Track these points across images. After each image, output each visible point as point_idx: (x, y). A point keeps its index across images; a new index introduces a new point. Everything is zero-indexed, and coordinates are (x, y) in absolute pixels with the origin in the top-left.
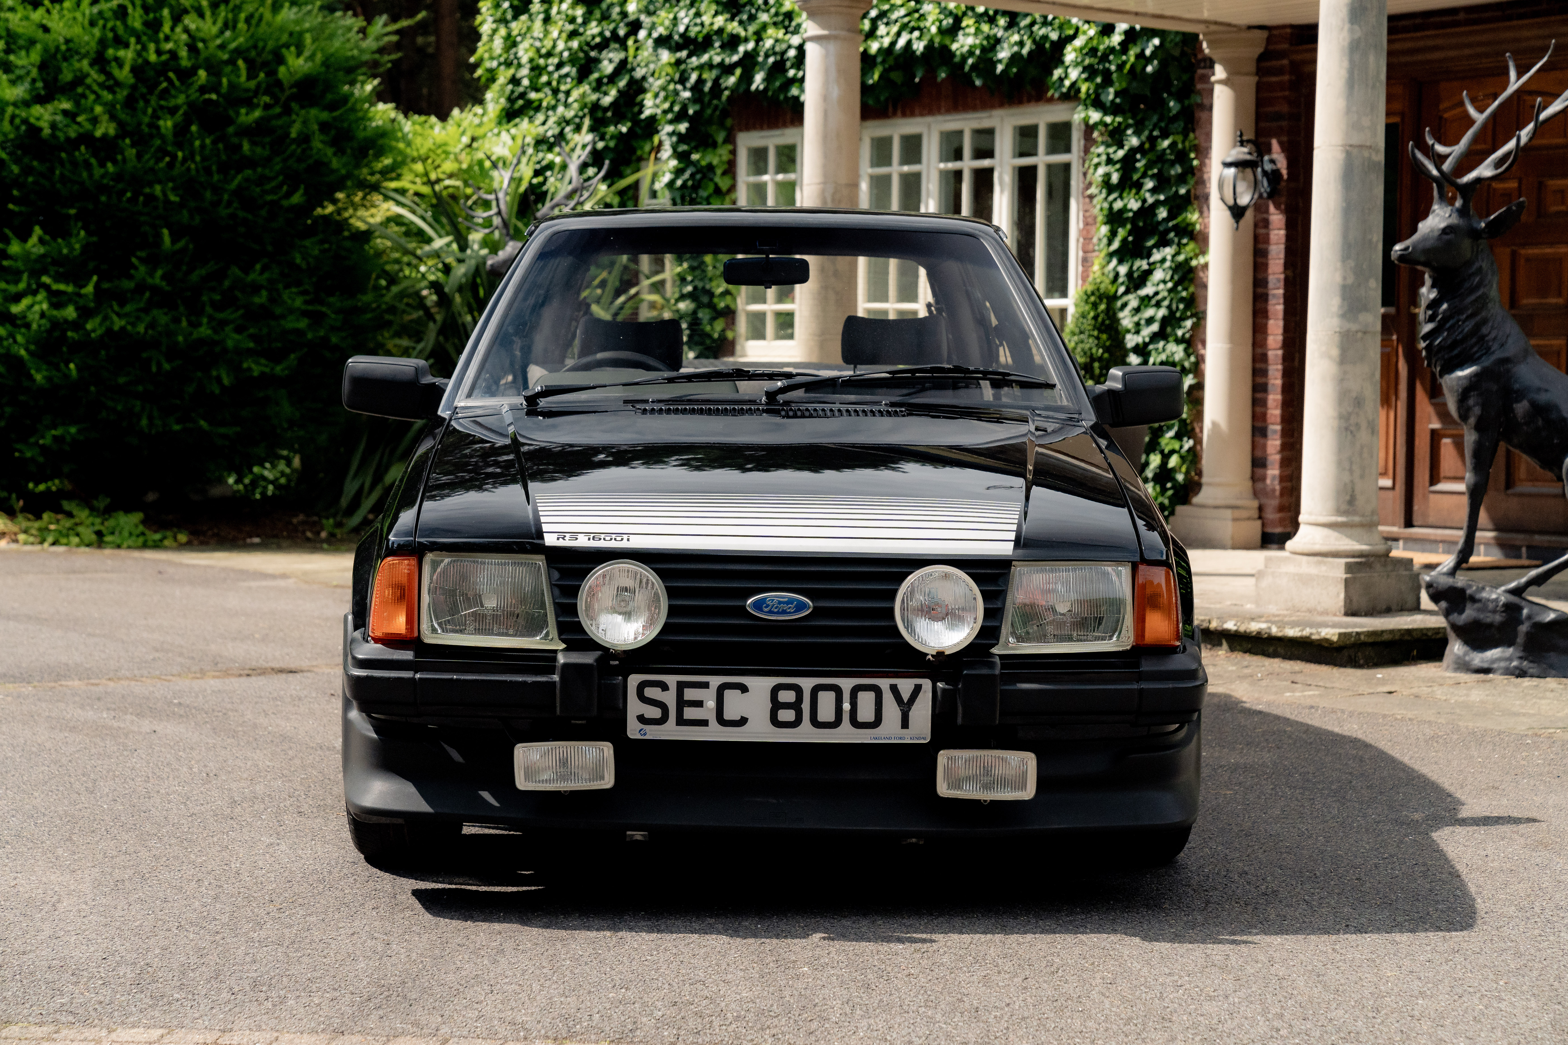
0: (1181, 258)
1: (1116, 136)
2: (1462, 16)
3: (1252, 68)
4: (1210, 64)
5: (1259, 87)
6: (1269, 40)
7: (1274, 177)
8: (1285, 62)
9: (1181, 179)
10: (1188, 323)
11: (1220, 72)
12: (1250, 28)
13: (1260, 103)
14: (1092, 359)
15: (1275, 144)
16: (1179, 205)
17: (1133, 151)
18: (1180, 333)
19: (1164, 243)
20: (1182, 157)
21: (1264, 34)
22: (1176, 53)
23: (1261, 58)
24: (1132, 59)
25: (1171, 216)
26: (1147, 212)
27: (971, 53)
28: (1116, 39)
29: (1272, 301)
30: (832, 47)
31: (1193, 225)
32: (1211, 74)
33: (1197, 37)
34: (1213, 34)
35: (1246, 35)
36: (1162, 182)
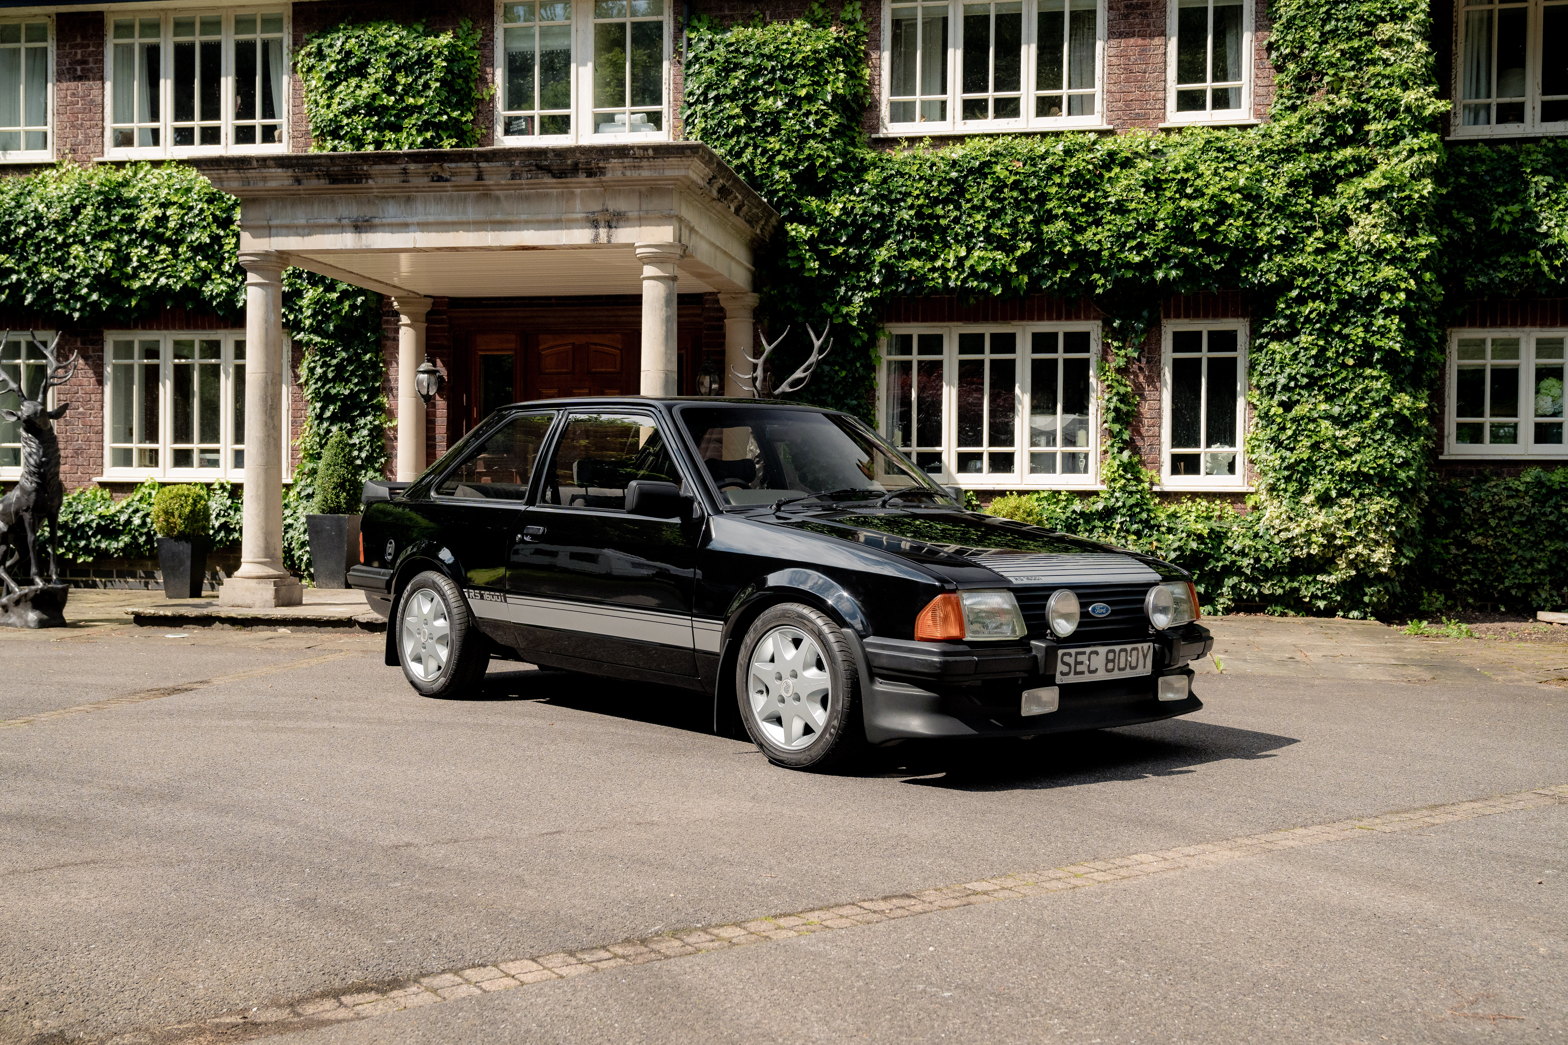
0: (377, 423)
1: (327, 352)
2: (553, 301)
3: (424, 318)
4: (397, 314)
5: (428, 330)
6: (433, 304)
7: (440, 379)
8: (445, 317)
9: (375, 379)
10: (383, 460)
11: (404, 319)
12: (425, 296)
13: (429, 338)
14: (345, 480)
15: (438, 361)
16: (374, 393)
17: (343, 360)
18: (377, 465)
19: (364, 414)
20: (374, 365)
21: (431, 301)
22: (373, 306)
23: (428, 314)
24: (347, 308)
25: (370, 399)
26: (353, 395)
27: (219, 295)
28: (335, 296)
30: (270, 290)
31: (383, 404)
32: (399, 320)
33: (389, 298)
34: (401, 297)
35: (423, 300)
36: (364, 379)
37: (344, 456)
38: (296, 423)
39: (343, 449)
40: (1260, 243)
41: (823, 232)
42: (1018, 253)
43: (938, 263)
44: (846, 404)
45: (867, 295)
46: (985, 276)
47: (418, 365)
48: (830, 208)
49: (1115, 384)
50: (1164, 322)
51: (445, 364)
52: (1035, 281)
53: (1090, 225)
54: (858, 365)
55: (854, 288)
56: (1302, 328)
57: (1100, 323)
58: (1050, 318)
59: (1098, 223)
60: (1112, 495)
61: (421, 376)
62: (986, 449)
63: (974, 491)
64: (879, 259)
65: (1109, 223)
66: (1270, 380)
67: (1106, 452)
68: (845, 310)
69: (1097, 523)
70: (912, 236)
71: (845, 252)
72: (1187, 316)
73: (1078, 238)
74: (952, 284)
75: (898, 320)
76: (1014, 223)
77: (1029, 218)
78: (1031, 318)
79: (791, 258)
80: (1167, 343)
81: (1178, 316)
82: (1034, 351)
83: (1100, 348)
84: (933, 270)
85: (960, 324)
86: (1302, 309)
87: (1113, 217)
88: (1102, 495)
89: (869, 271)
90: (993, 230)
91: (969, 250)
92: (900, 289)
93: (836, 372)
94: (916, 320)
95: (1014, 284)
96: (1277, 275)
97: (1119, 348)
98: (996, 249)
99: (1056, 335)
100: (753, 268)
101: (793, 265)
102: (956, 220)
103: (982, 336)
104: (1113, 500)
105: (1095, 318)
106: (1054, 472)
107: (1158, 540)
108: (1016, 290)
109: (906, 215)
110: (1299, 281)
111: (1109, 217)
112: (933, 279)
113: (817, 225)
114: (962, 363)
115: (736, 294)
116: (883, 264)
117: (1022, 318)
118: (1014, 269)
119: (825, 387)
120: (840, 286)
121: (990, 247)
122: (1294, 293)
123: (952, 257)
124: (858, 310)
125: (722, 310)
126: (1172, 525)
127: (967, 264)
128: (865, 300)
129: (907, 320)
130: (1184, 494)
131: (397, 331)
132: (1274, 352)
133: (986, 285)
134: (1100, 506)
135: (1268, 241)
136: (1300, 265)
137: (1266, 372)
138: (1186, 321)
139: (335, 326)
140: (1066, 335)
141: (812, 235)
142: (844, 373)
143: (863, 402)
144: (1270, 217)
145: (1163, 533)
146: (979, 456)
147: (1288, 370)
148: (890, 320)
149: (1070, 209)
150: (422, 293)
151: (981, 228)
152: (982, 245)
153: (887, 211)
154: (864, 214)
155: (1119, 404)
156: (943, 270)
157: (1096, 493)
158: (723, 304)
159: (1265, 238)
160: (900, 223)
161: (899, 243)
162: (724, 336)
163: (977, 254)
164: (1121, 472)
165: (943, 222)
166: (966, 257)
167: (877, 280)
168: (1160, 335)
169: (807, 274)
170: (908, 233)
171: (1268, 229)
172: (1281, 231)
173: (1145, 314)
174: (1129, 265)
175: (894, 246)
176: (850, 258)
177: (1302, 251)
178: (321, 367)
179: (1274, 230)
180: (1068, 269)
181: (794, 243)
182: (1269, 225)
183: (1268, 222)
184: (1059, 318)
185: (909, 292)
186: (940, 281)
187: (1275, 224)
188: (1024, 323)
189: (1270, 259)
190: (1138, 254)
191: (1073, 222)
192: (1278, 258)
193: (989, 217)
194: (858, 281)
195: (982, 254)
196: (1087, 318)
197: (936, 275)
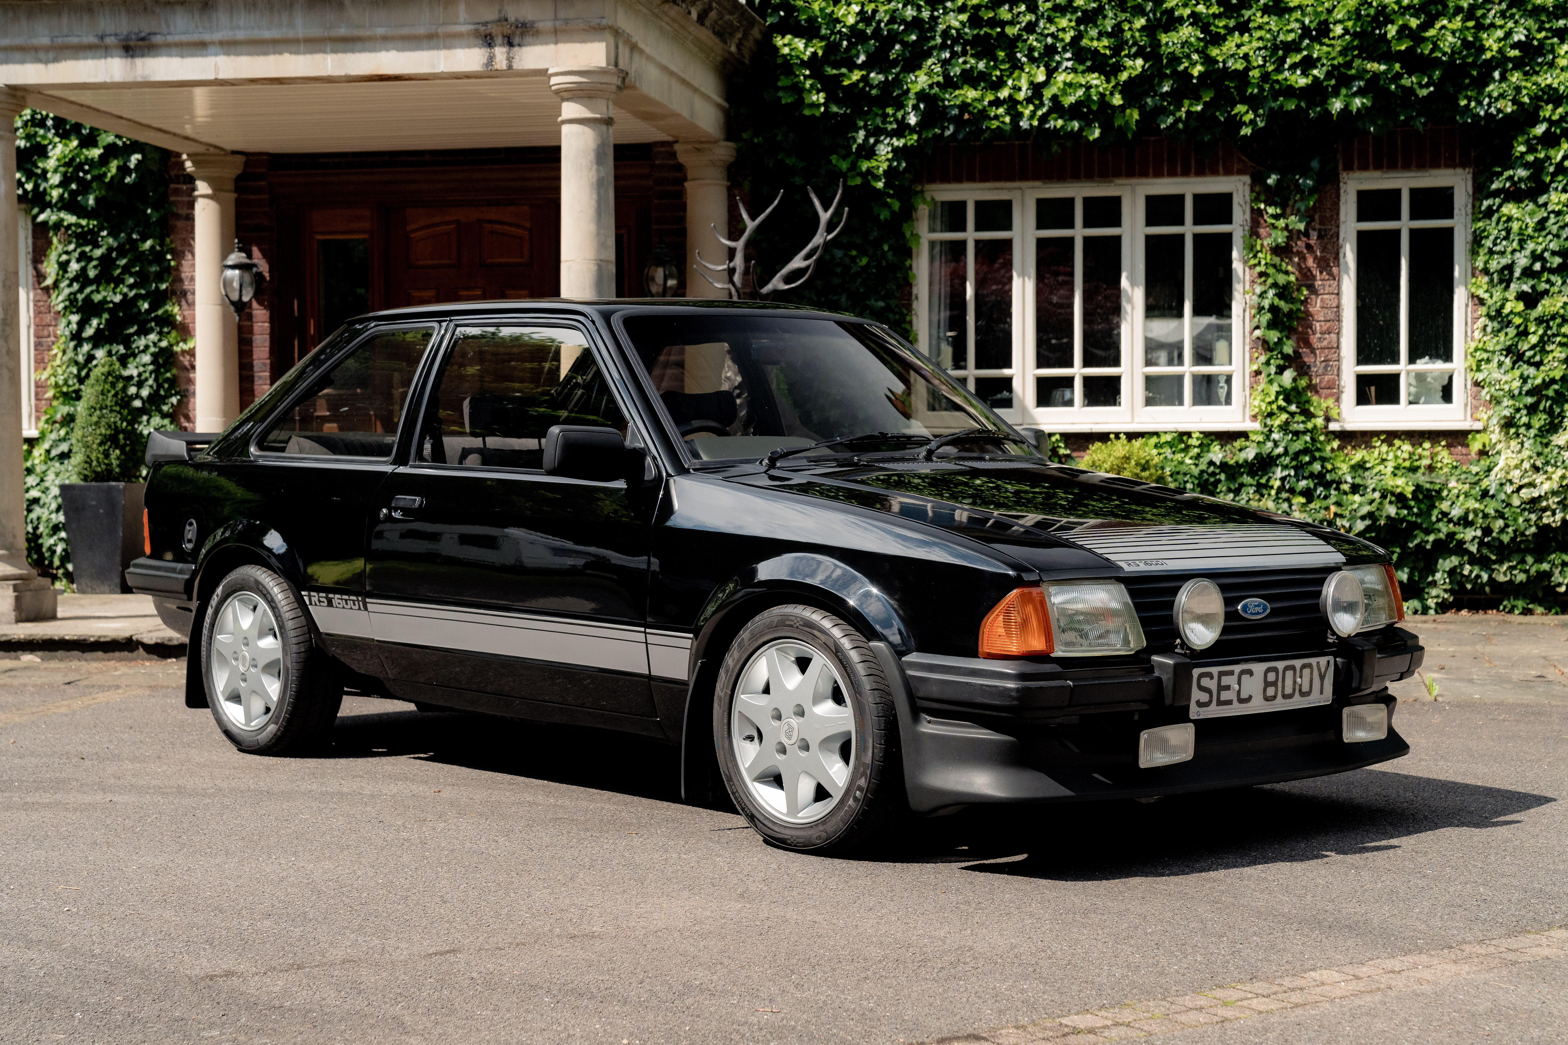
0: (164, 344)
1: (86, 238)
2: (425, 157)
3: (231, 186)
4: (190, 180)
5: (238, 202)
6: (246, 164)
7: (259, 277)
8: (263, 183)
9: (160, 277)
10: (174, 400)
11: (202, 187)
12: (234, 152)
13: (240, 216)
14: (117, 431)
15: (255, 251)
16: (159, 299)
17: (110, 249)
18: (165, 408)
19: (143, 332)
20: (157, 257)
21: (241, 159)
22: (155, 168)
23: (238, 179)
24: (114, 170)
25: (153, 308)
26: (128, 303)
28: (95, 153)
29: (257, 382)
31: (173, 316)
32: (194, 189)
33: (179, 155)
34: (196, 154)
35: (231, 158)
36: (143, 279)
37: (116, 395)
38: (41, 346)
39: (113, 385)
40: (1488, 55)
41: (831, 48)
42: (1124, 76)
43: (1004, 93)
44: (869, 307)
45: (898, 143)
46: (1075, 111)
47: (224, 255)
48: (841, 11)
49: (1271, 271)
50: (1344, 176)
51: (265, 254)
52: (1149, 117)
53: (1230, 31)
54: (886, 247)
55: (877, 132)
56: (1552, 181)
57: (1247, 179)
58: (1172, 174)
59: (1243, 28)
60: (1268, 437)
61: (230, 273)
62: (1078, 371)
63: (1062, 435)
64: (915, 88)
65: (1260, 28)
66: (1505, 261)
67: (1258, 373)
68: (865, 166)
69: (1246, 479)
70: (964, 53)
71: (864, 79)
72: (1378, 167)
73: (1214, 52)
74: (1024, 124)
75: (945, 178)
76: (1118, 30)
77: (1140, 22)
78: (1144, 174)
79: (784, 88)
80: (1348, 208)
81: (1364, 167)
82: (1149, 222)
83: (1248, 216)
84: (997, 103)
85: (1038, 184)
86: (1552, 153)
87: (1266, 19)
88: (1253, 437)
89: (900, 106)
90: (1085, 42)
91: (1051, 73)
92: (947, 133)
93: (853, 259)
94: (971, 179)
95: (1118, 122)
96: (1514, 101)
97: (1276, 217)
98: (1091, 70)
99: (1181, 198)
100: (726, 105)
101: (787, 99)
102: (1030, 28)
103: (1071, 201)
104: (1270, 444)
105: (1240, 172)
106: (1181, 403)
107: (1338, 504)
108: (1122, 131)
109: (955, 21)
110: (1547, 111)
111: (1260, 19)
112: (996, 117)
113: (822, 38)
114: (1041, 244)
115: (701, 144)
116: (922, 96)
117: (1130, 174)
118: (1117, 100)
119: (836, 281)
120: (857, 129)
121: (1081, 68)
122: (1540, 130)
123: (1024, 84)
124: (885, 166)
125: (680, 168)
126: (1358, 481)
127: (1048, 93)
128: (895, 150)
129: (958, 179)
130: (1376, 434)
131: (191, 205)
132: (1510, 219)
133: (1076, 125)
134: (1250, 454)
135: (1500, 51)
136: (1549, 86)
137: (1497, 248)
138: (1377, 174)
139: (97, 199)
140: (1197, 198)
141: (815, 54)
142: (864, 261)
143: (893, 303)
144: (1503, 14)
145: (1345, 493)
146: (1068, 382)
147: (1530, 246)
148: (932, 181)
149: (1201, 8)
150: (229, 147)
151: (1068, 39)
152: (1069, 64)
153: (926, 14)
154: (892, 21)
155: (1277, 301)
156: (1012, 103)
157: (1244, 435)
158: (682, 159)
159: (1495, 47)
160: (945, 34)
161: (945, 63)
162: (683, 207)
163: (1061, 78)
164: (1281, 403)
165: (1011, 31)
166: (1046, 84)
167: (912, 120)
168: (1338, 196)
169: (807, 112)
170: (958, 49)
171: (1500, 33)
172: (1519, 36)
173: (1315, 164)
174: (1290, 91)
175: (938, 69)
176: (872, 87)
177: (1552, 65)
178: (78, 261)
179: (1509, 34)
180: (1198, 99)
181: (787, 66)
182: (1501, 27)
183: (1499, 22)
184: (1186, 173)
185: (961, 136)
186: (1007, 119)
187: (1510, 24)
188: (1133, 181)
189: (1503, 78)
190: (1305, 74)
191: (1205, 28)
192: (1515, 77)
193: (1079, 22)
194: (884, 122)
195: (1070, 78)
196: (1228, 172)
197: (1001, 111)
